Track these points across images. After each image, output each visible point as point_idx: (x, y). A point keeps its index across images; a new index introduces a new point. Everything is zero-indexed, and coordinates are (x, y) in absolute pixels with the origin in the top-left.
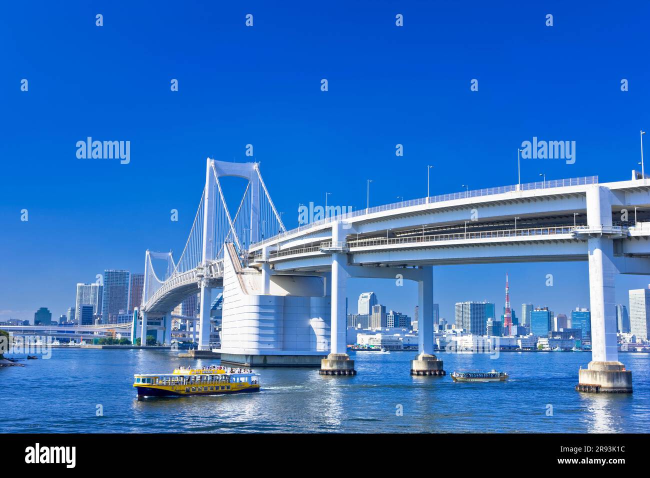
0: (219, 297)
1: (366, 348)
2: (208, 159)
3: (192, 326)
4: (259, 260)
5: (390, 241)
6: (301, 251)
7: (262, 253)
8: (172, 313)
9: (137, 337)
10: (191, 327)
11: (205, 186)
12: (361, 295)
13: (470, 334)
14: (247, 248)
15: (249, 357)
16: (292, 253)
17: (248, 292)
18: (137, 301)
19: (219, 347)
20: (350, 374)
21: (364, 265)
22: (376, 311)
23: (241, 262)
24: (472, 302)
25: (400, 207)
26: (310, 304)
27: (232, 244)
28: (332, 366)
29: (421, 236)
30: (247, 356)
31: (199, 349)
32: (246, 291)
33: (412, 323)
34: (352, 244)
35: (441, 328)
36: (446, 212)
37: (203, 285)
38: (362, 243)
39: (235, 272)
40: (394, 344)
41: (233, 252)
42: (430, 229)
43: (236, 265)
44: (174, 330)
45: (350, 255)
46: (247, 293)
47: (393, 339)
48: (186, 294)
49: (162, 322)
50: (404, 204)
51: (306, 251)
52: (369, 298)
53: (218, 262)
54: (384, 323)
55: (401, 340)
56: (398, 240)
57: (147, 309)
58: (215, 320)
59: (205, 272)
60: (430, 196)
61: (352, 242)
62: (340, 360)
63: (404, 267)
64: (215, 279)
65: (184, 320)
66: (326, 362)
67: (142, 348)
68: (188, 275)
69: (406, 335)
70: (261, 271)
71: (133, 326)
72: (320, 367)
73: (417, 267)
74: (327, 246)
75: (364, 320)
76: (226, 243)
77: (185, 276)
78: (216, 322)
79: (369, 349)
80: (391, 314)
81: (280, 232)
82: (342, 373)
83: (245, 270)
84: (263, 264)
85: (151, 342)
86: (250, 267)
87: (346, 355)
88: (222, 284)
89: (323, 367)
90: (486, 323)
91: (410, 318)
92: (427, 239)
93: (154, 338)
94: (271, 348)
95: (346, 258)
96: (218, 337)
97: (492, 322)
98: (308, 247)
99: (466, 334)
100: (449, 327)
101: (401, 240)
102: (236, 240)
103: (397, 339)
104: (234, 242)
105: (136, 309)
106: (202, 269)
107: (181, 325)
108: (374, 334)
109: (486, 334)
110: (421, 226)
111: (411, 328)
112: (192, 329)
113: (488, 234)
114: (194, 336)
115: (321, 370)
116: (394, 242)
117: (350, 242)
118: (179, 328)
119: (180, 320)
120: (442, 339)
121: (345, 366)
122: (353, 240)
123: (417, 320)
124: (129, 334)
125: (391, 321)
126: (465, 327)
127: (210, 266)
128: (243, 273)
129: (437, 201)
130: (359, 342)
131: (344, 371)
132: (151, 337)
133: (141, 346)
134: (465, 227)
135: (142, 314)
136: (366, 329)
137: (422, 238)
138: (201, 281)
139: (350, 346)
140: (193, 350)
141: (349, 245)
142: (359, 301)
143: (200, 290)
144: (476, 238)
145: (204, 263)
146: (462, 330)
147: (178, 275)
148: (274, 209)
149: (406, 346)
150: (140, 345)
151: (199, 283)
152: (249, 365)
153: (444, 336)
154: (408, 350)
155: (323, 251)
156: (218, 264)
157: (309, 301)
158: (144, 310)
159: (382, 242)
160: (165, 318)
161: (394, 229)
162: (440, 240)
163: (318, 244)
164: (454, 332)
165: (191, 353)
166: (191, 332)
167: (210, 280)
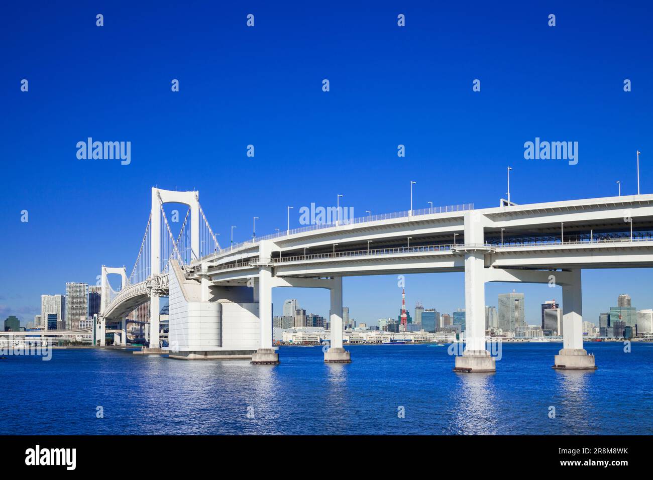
2: (153, 188)
4: (199, 273)
5: (307, 257)
6: (234, 266)
7: (201, 268)
14: (189, 264)
15: (193, 352)
16: (225, 268)
22: (298, 314)
25: (315, 229)
27: (175, 260)
28: (260, 358)
31: (151, 347)
32: (189, 299)
36: (352, 234)
37: (152, 295)
38: (284, 259)
39: (179, 282)
41: (176, 267)
43: (180, 278)
45: (274, 269)
47: (311, 336)
48: (139, 302)
51: (238, 266)
53: (165, 275)
56: (313, 256)
57: (105, 315)
59: (153, 284)
62: (267, 352)
63: (319, 278)
64: (162, 290)
66: (256, 355)
68: (138, 286)
69: (322, 333)
70: (200, 282)
71: (93, 330)
73: (329, 278)
74: (255, 262)
76: (171, 259)
81: (216, 250)
84: (201, 276)
85: (109, 342)
86: (192, 279)
88: (168, 294)
89: (253, 359)
92: (337, 255)
94: (210, 345)
98: (240, 262)
101: (316, 256)
102: (179, 257)
105: (95, 315)
106: (151, 281)
108: (296, 332)
110: (332, 245)
113: (386, 251)
116: (310, 258)
117: (274, 259)
122: (277, 257)
124: (91, 337)
125: (310, 322)
127: (157, 279)
132: (109, 338)
134: (368, 245)
135: (101, 320)
136: (290, 329)
137: (333, 254)
140: (146, 348)
143: (149, 298)
144: (377, 254)
145: (152, 276)
147: (131, 287)
151: (149, 293)
155: (251, 266)
157: (241, 307)
158: (102, 317)
159: (301, 259)
160: (121, 322)
161: (310, 247)
163: (248, 260)
165: (143, 351)
167: (158, 290)
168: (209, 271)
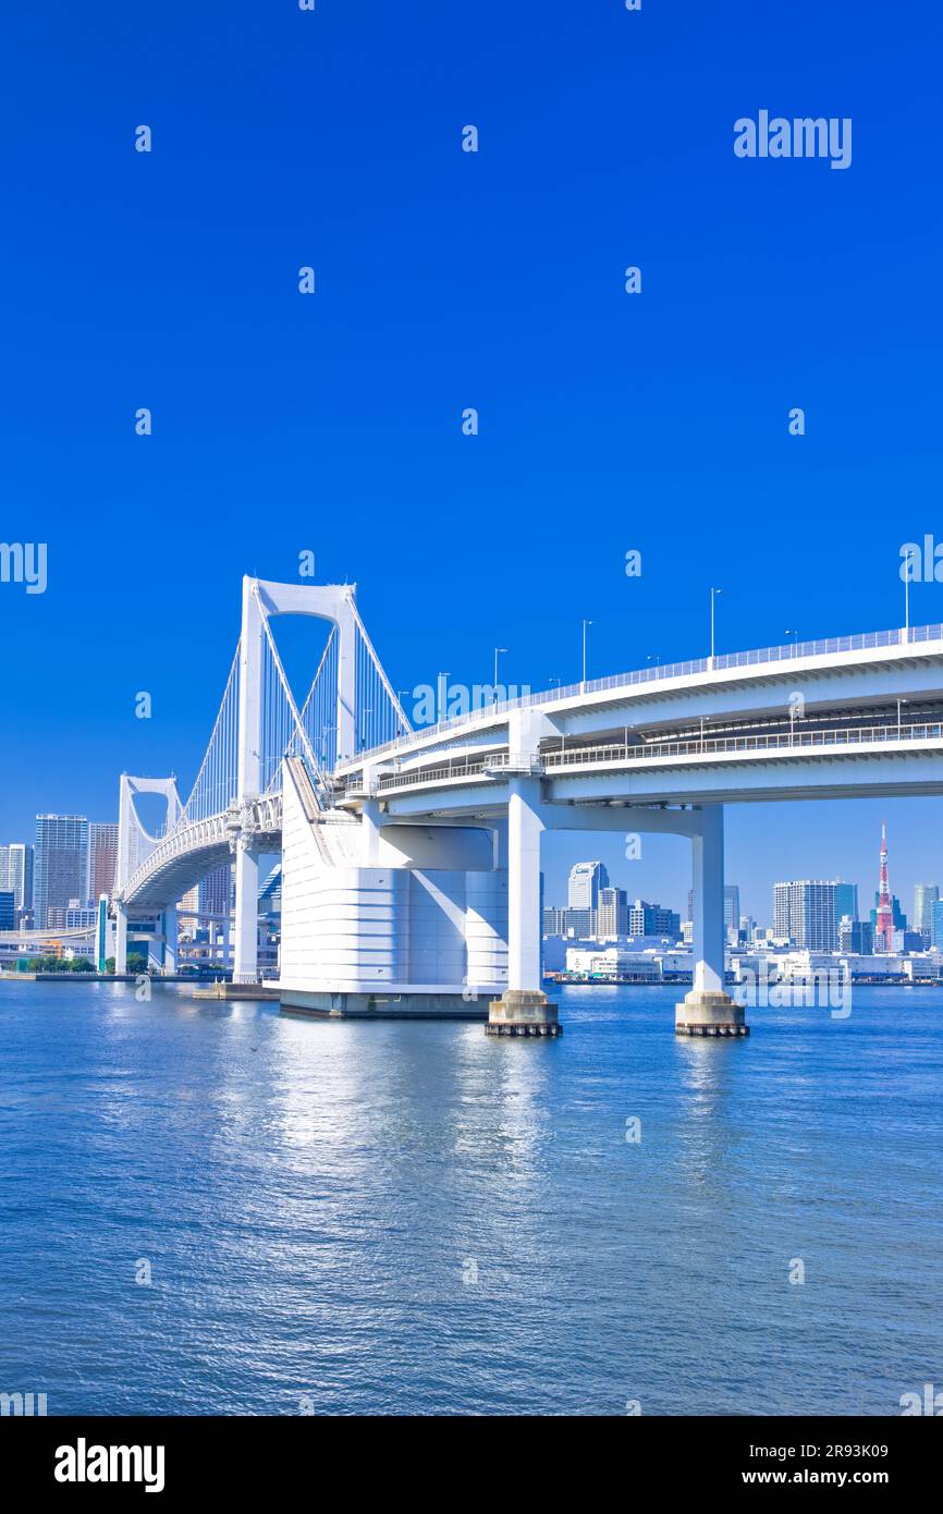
0: (275, 872)
1: (586, 979)
2: (246, 579)
3: (221, 933)
4: (357, 792)
5: (631, 751)
6: (444, 775)
7: (361, 779)
8: (179, 906)
9: (107, 957)
10: (217, 935)
11: (240, 636)
12: (575, 868)
13: (804, 949)
14: (332, 769)
15: (340, 997)
16: (425, 778)
17: (334, 860)
18: (105, 880)
19: (276, 977)
20: (549, 1034)
21: (578, 802)
22: (607, 901)
23: (319, 799)
24: (808, 883)
25: (653, 678)
26: (464, 887)
27: (298, 759)
28: (510, 1015)
29: (696, 742)
30: (334, 995)
31: (236, 980)
32: (331, 860)
33: (682, 929)
34: (552, 758)
35: (743, 936)
36: (749, 689)
37: (240, 848)
38: (571, 756)
39: (307, 818)
40: (644, 970)
41: (301, 777)
42: (716, 727)
43: (309, 805)
44: (183, 943)
45: (547, 783)
46: (333, 864)
47: (641, 959)
48: (207, 866)
49: (159, 925)
50: (661, 673)
51: (455, 774)
52: (591, 874)
53: (272, 797)
54: (623, 927)
55: (658, 963)
56: (648, 750)
57: (126, 898)
58: (269, 920)
59: (244, 819)
60: (715, 655)
61: (552, 754)
62: (527, 1002)
63: (663, 808)
64: (265, 835)
65: (204, 920)
66: (498, 1008)
67: (120, 979)
68: (208, 825)
69: (670, 952)
70: (359, 817)
71: (98, 934)
72: (487, 1019)
73: (689, 807)
74: (499, 764)
75: (582, 921)
76: (287, 756)
77: (202, 827)
78: (270, 924)
79: (592, 981)
80: (638, 907)
81: (399, 733)
82: (531, 1031)
83: (326, 815)
84: (362, 801)
85: (137, 966)
86: (338, 808)
87: (541, 993)
88: (280, 845)
89: (493, 1019)
90: (837, 925)
91: (678, 916)
92: (711, 747)
93: (142, 958)
94: (382, 980)
95: (537, 788)
96: (274, 955)
97: (850, 923)
98: (459, 765)
99: (797, 949)
100: (761, 935)
101: (656, 749)
102: (309, 752)
103: (650, 960)
104: (303, 756)
105: (103, 897)
106: (238, 813)
107: (198, 932)
108: (602, 949)
109: (838, 950)
110: (696, 720)
111: (680, 937)
112: (221, 940)
113: (839, 735)
114: (226, 954)
115: (489, 1026)
116: (640, 754)
117: (547, 755)
118: (194, 938)
119: (196, 921)
120: (744, 961)
121: (538, 1017)
122: (554, 750)
123: (690, 920)
124: (91, 950)
125: (637, 922)
126: (794, 935)
127: (253, 807)
128: (323, 822)
129: (733, 664)
130: (570, 966)
131: (537, 1027)
132: (137, 956)
133: (116, 975)
134: (792, 722)
135: (116, 909)
136: (586, 939)
137: (699, 744)
138: (236, 839)
139: (552, 974)
140: (223, 982)
141: (543, 761)
142: (571, 879)
143: (233, 858)
144: (815, 744)
145: (241, 801)
146: (787, 941)
147: (189, 826)
148: (386, 685)
149: (671, 975)
150: (114, 973)
151: (232, 842)
152: (340, 1014)
153: (750, 953)
154: (673, 984)
155: (489, 774)
156: (269, 803)
157: (463, 879)
158: (120, 900)
159: (616, 755)
160: (164, 916)
161: (639, 726)
162: (739, 749)
163: (478, 759)
164: (770, 944)
165: (217, 990)
166: (220, 946)
167: (255, 835)
168: (381, 787)
